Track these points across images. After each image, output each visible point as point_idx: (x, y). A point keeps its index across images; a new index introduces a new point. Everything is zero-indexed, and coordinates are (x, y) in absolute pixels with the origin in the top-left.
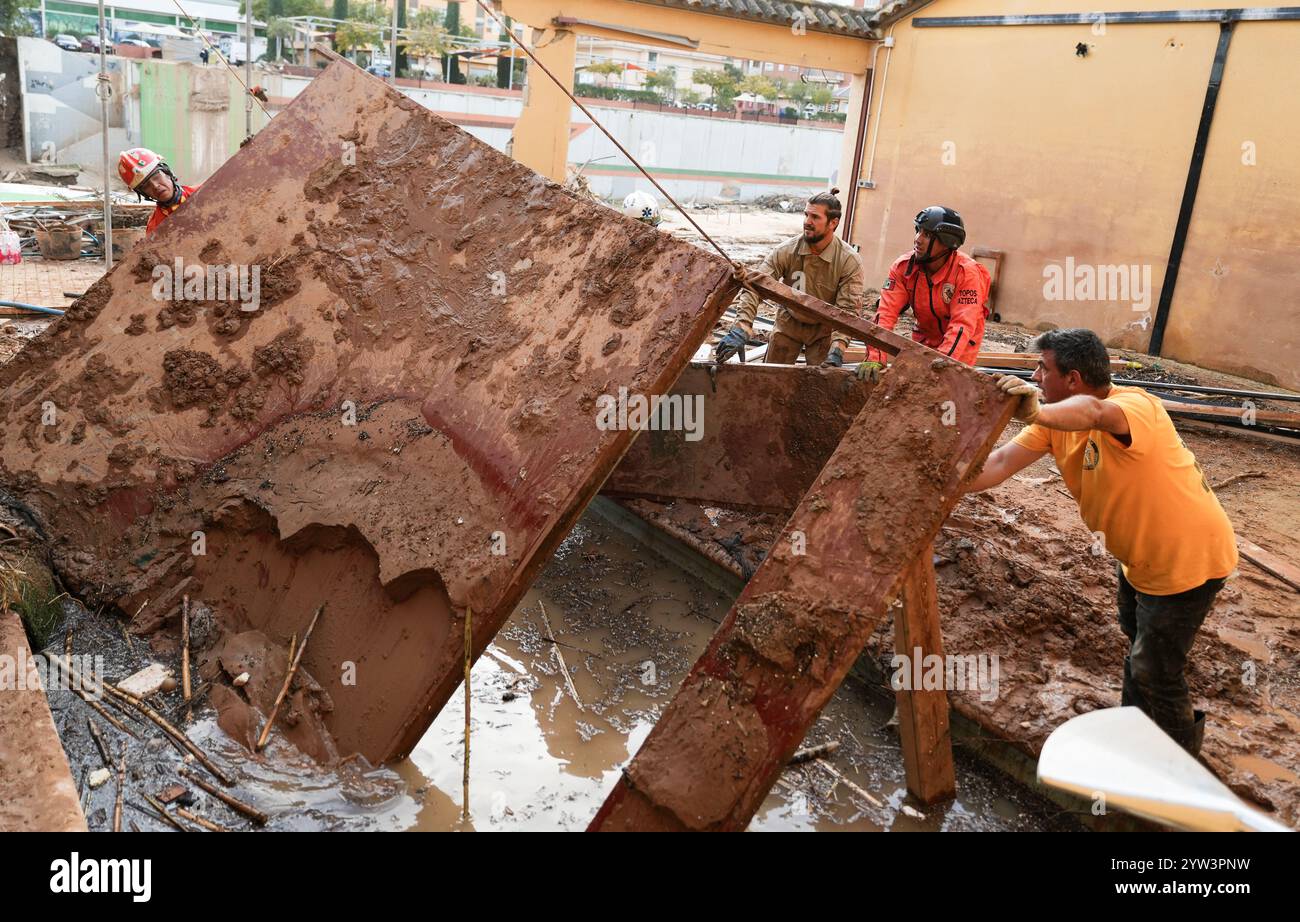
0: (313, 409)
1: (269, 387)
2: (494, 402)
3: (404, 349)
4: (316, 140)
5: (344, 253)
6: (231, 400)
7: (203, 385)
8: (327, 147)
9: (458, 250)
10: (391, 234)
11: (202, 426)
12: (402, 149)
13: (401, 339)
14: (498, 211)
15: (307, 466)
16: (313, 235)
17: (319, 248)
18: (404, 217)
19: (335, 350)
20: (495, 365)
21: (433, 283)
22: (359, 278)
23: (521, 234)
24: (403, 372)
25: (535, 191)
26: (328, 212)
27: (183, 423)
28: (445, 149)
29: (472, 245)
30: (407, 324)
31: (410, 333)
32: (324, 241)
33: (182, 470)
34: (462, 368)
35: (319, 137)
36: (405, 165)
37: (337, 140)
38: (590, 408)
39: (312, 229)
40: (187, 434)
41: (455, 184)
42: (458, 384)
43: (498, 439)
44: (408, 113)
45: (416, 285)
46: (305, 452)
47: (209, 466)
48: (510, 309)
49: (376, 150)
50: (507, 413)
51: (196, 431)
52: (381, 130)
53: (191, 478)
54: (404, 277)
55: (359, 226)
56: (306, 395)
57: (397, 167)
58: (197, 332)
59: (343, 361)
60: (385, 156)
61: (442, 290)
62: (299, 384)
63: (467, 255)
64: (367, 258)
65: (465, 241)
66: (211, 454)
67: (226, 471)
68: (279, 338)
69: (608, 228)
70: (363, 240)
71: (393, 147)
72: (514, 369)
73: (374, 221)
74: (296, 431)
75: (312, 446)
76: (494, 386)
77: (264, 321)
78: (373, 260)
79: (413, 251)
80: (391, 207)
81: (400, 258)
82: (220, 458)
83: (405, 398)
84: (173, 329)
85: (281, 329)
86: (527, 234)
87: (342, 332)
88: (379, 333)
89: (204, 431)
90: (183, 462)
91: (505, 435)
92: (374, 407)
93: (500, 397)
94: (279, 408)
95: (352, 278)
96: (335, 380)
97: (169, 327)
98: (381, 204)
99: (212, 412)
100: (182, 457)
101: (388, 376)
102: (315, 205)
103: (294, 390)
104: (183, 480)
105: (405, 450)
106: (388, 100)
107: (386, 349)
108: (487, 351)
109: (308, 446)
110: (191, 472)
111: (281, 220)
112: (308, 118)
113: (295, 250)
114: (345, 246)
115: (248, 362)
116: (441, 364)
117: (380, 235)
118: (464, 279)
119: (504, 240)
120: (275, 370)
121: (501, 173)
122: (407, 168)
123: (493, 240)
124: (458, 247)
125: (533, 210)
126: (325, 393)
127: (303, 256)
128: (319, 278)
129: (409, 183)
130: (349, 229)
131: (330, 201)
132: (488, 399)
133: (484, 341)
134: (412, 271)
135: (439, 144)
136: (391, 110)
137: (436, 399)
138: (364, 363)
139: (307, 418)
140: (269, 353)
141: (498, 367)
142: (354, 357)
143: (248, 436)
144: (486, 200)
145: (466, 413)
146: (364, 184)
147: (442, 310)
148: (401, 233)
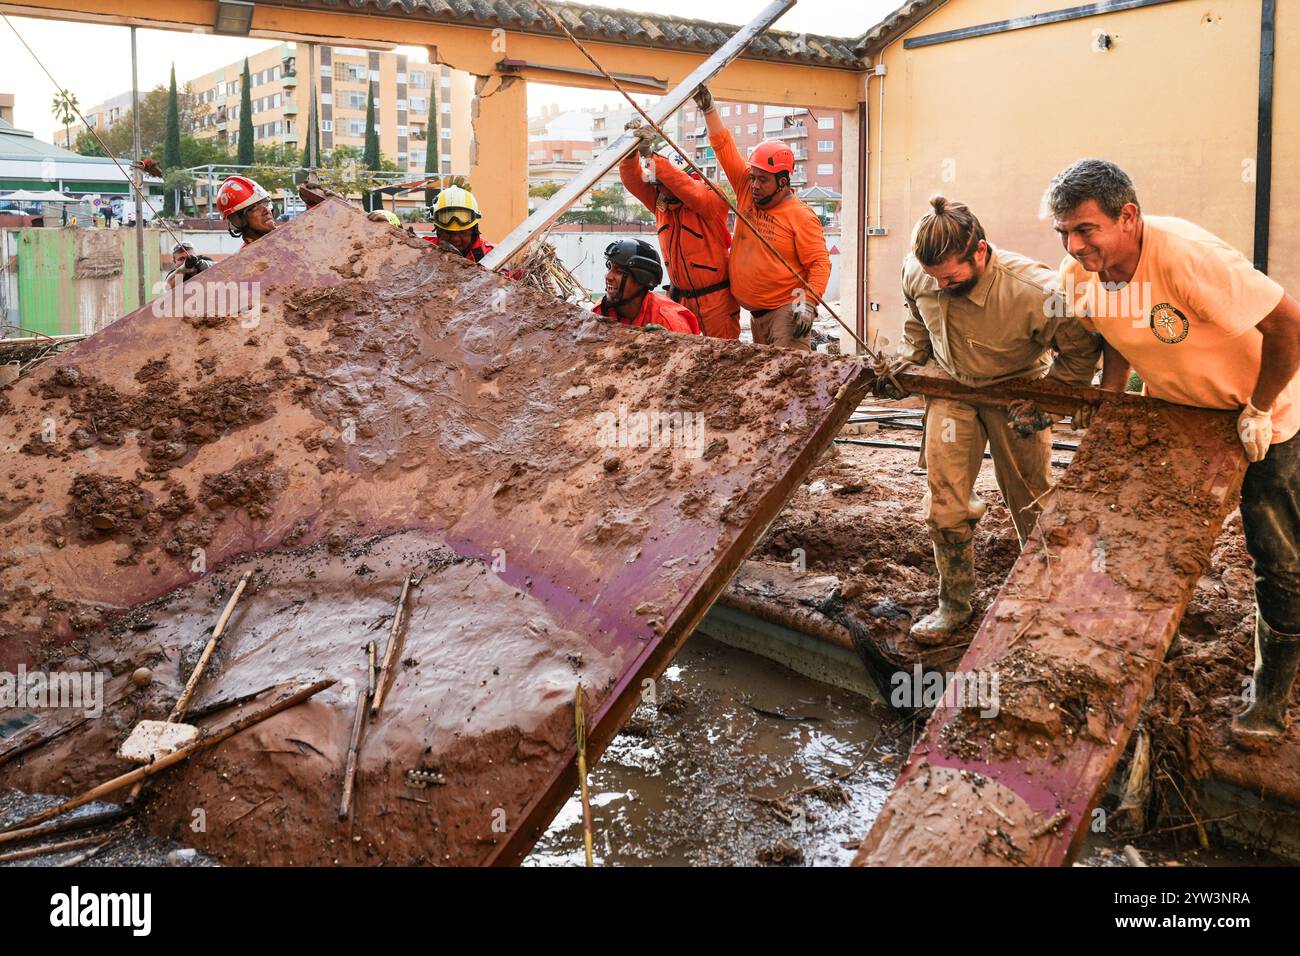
0: (285, 545)
1: (221, 520)
2: (554, 521)
3: (420, 478)
4: (301, 269)
5: (337, 379)
6: (165, 534)
7: (128, 514)
8: (315, 276)
9: (487, 378)
10: (397, 363)
11: (119, 563)
12: (412, 282)
13: (412, 469)
14: (539, 342)
15: (274, 609)
16: (294, 361)
17: (302, 373)
18: (415, 347)
19: (319, 481)
20: (550, 484)
21: (457, 412)
22: (356, 404)
23: (571, 364)
24: (417, 502)
25: (585, 324)
26: (315, 339)
27: (91, 560)
28: (466, 285)
29: (504, 376)
30: (421, 452)
31: (424, 462)
32: (309, 366)
33: (83, 615)
34: (502, 492)
35: (305, 267)
36: (416, 297)
37: (327, 271)
38: (697, 510)
39: (293, 354)
40: (96, 572)
41: (482, 316)
42: (499, 508)
43: (565, 558)
44: (419, 251)
45: (433, 413)
46: (273, 593)
47: (125, 612)
48: (565, 432)
49: (377, 283)
50: (575, 531)
51: (109, 569)
52: (384, 265)
53: (95, 627)
54: (415, 405)
55: (357, 354)
56: (273, 532)
57: (406, 300)
58: (126, 455)
59: (328, 495)
60: (390, 289)
61: (469, 419)
62: (265, 518)
63: (500, 384)
64: (367, 386)
65: (497, 371)
66: (128, 598)
67: (150, 619)
68: (240, 467)
69: (687, 350)
70: (359, 368)
71: (399, 280)
72: (579, 487)
73: (376, 349)
74: (259, 571)
75: (284, 586)
76: (553, 505)
77: (219, 447)
78: (374, 387)
79: (428, 379)
80: (397, 337)
81: (411, 386)
82: (142, 603)
83: (421, 528)
84: (90, 451)
85: (244, 457)
86: (578, 365)
87: (330, 461)
88: (382, 462)
89: (122, 570)
90: (84, 606)
91: (576, 552)
92: (378, 540)
93: (562, 514)
94: (234, 545)
95: (345, 404)
96: (318, 513)
97: (86, 447)
98: (384, 334)
99: (138, 546)
100: (83, 601)
101: (395, 507)
102: (296, 331)
103: (257, 525)
104: (82, 629)
105: (424, 581)
106: (393, 238)
107: (391, 480)
108: (536, 474)
109: (279, 587)
110: (95, 617)
111: (251, 343)
112: (291, 248)
113: (271, 374)
114: (337, 372)
115: (193, 491)
116: (471, 491)
117: (383, 363)
118: (497, 407)
119: (549, 370)
120: (233, 500)
121: (541, 308)
122: (421, 301)
123: (534, 371)
124: (488, 377)
125: (584, 341)
126: (304, 527)
127: (279, 381)
128: (300, 404)
129: (421, 315)
130: (342, 356)
131: (318, 328)
132: (546, 519)
133: (531, 463)
134: (426, 399)
135: (457, 280)
136: (395, 247)
137: (466, 527)
138: (359, 495)
139: (274, 557)
140: (224, 480)
141: (554, 488)
142: (346, 488)
143: (187, 577)
144: (522, 333)
145: (513, 536)
146: (363, 313)
147: (468, 438)
148: (410, 362)
